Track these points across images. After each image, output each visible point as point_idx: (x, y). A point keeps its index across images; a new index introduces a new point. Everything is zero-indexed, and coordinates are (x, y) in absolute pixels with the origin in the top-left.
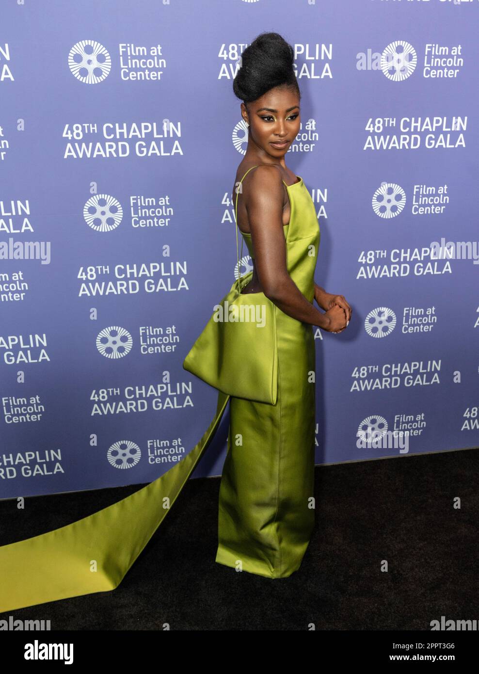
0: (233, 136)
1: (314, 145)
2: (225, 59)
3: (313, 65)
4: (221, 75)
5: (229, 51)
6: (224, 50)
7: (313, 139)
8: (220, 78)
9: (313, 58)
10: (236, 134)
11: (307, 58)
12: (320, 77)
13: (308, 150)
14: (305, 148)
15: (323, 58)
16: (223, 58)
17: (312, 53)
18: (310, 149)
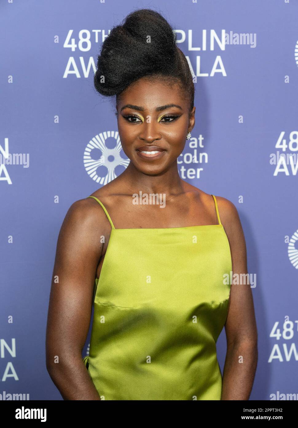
0: (85, 157)
1: (202, 169)
2: (73, 50)
3: (198, 58)
4: (67, 72)
5: (79, 40)
6: (72, 37)
7: (201, 161)
8: (65, 76)
9: (198, 49)
10: (89, 154)
11: (191, 48)
12: (209, 74)
13: (193, 177)
14: (189, 173)
15: (212, 48)
16: (71, 48)
17: (197, 42)
18: (196, 175)
